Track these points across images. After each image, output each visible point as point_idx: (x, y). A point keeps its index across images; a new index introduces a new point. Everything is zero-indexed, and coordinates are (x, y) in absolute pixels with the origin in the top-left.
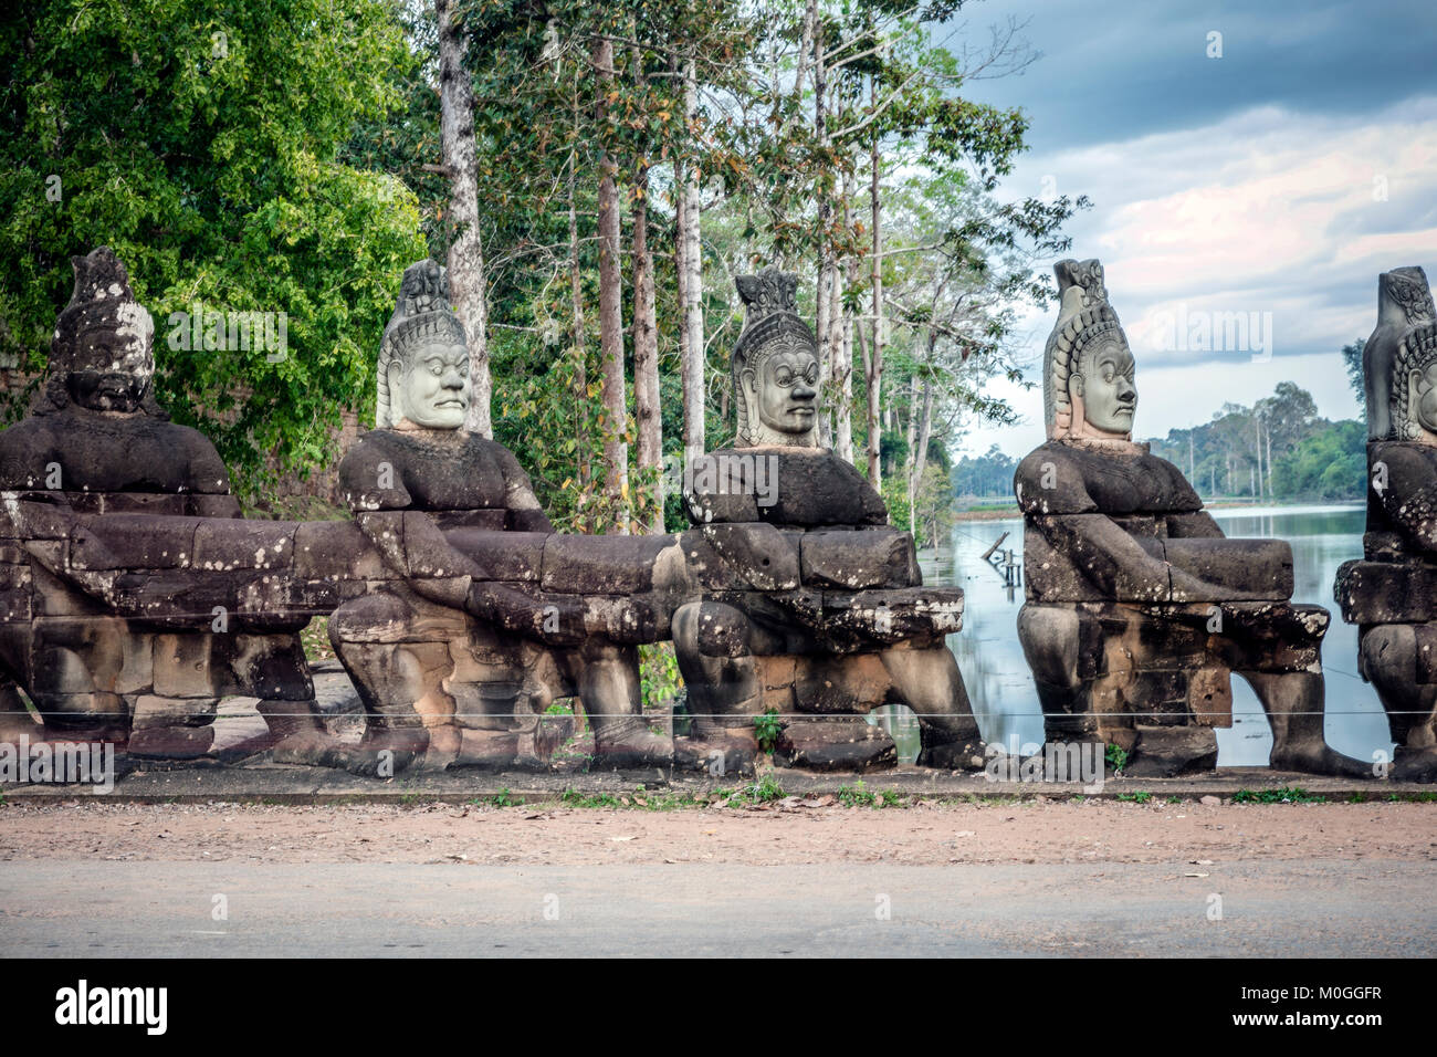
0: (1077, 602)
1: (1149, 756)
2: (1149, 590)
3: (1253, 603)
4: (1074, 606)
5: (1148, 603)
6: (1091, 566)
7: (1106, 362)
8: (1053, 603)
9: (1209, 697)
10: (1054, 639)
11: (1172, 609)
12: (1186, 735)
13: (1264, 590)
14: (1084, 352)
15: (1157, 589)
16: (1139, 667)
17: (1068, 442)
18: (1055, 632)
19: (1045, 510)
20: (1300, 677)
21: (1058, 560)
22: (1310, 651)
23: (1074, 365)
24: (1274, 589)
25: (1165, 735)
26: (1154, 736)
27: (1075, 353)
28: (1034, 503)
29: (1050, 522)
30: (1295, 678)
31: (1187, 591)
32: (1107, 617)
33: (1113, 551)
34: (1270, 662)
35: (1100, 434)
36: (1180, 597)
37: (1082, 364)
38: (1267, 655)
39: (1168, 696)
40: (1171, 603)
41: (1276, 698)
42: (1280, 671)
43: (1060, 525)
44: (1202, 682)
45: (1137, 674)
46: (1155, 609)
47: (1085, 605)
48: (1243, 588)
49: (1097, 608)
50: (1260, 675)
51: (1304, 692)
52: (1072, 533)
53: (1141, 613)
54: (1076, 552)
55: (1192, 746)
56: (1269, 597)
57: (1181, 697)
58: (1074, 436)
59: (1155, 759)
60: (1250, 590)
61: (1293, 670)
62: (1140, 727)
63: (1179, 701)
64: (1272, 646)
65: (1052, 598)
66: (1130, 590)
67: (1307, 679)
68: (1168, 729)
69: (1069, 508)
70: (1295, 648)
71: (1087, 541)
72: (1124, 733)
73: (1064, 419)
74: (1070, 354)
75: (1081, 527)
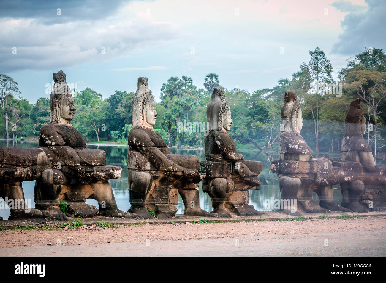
0: (149, 171)
1: (162, 212)
2: (169, 168)
3: (191, 172)
4: (148, 172)
5: (166, 171)
6: (155, 161)
7: (152, 106)
8: (144, 171)
9: (173, 196)
10: (146, 181)
11: (173, 173)
12: (168, 206)
13: (193, 168)
14: (147, 103)
15: (171, 168)
16: (157, 188)
17: (142, 127)
18: (147, 179)
19: (143, 145)
20: (195, 191)
21: (145, 159)
22: (197, 184)
23: (144, 106)
24: (195, 168)
25: (163, 206)
26: (161, 207)
27: (145, 103)
28: (140, 143)
29: (144, 149)
30: (194, 191)
31: (177, 168)
32: (156, 175)
33: (161, 157)
34: (187, 187)
35: (149, 125)
36: (176, 170)
37: (146, 106)
38: (187, 185)
39: (164, 196)
40: (173, 171)
41: (189, 196)
42: (190, 189)
43: (147, 150)
44: (172, 192)
45: (156, 190)
46: (168, 173)
47: (151, 171)
48: (188, 168)
49: (154, 172)
50: (183, 190)
51: (196, 195)
52: (150, 152)
53: (164, 174)
54: (151, 157)
55: (171, 209)
56: (195, 170)
57: (167, 196)
58: (144, 125)
59: (164, 213)
60: (190, 168)
61: (193, 189)
62: (156, 204)
63: (166, 197)
64: (189, 183)
65: (144, 169)
66: (164, 168)
67: (196, 192)
68: (164, 205)
69: (150, 146)
70: (194, 184)
71: (155, 154)
72: (151, 206)
73: (141, 121)
74: (143, 103)
75: (153, 150)
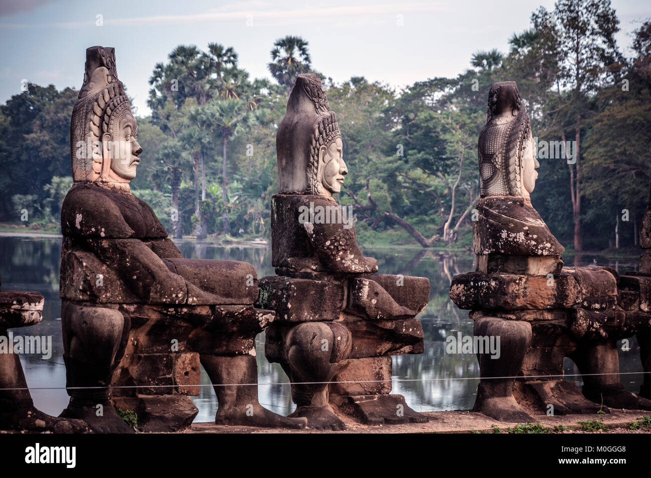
0: (120, 304)
1: (157, 417)
2: (174, 295)
3: (236, 306)
4: (118, 306)
5: (166, 306)
6: (135, 277)
7: (128, 126)
8: (104, 305)
9: (187, 374)
10: (111, 332)
11: (185, 310)
12: (173, 401)
13: (240, 297)
14: (113, 117)
15: (180, 295)
16: (142, 352)
17: (100, 184)
18: (113, 326)
19: (103, 234)
20: (245, 358)
21: (108, 273)
22: (250, 340)
23: (105, 127)
24: (247, 296)
25: (160, 401)
26: (153, 402)
27: (106, 117)
28: (93, 229)
29: (105, 244)
30: (242, 360)
31: (197, 297)
32: (138, 315)
33: (152, 267)
34: (224, 348)
35: (120, 179)
36: (193, 301)
37: (111, 126)
38: (225, 343)
39: (161, 373)
40: (187, 305)
41: (229, 374)
42: (232, 355)
43: (114, 247)
44: (183, 362)
45: (140, 358)
46: (171, 310)
47: (125, 306)
48: (228, 295)
49: (132, 308)
50: (214, 357)
51: (248, 369)
52: (123, 253)
53: (160, 312)
54: (125, 266)
55: (181, 409)
56: (244, 302)
57: (169, 374)
58: (104, 180)
59: (162, 418)
60: (232, 297)
61: (241, 354)
62: (140, 396)
63: (168, 376)
64: (231, 337)
65: (104, 300)
66: (161, 296)
67: (249, 361)
68: (161, 397)
69: (122, 234)
70: (243, 338)
71: (135, 259)
72: (125, 401)
73: (97, 167)
74: (102, 119)
75: (130, 248)
